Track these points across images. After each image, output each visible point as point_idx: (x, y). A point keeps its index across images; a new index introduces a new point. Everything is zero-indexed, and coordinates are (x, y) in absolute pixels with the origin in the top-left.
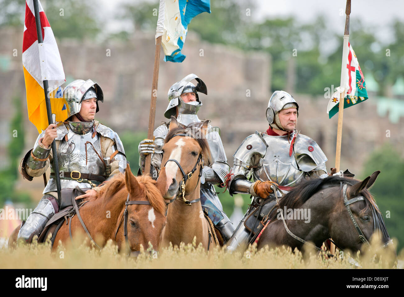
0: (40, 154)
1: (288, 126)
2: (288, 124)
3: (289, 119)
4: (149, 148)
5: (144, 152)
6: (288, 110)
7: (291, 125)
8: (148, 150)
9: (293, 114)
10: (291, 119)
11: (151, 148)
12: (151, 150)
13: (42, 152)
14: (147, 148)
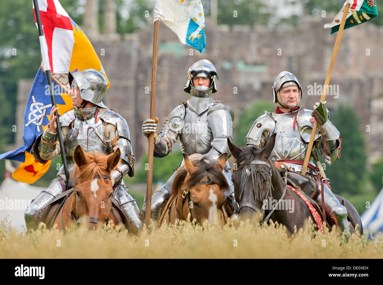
0: (48, 139)
1: (288, 103)
2: (288, 102)
3: (289, 97)
4: (150, 127)
5: (145, 131)
6: (287, 88)
7: (291, 103)
8: (150, 129)
9: (292, 91)
10: (290, 97)
11: (152, 127)
12: (153, 129)
13: (49, 137)
14: (148, 127)
